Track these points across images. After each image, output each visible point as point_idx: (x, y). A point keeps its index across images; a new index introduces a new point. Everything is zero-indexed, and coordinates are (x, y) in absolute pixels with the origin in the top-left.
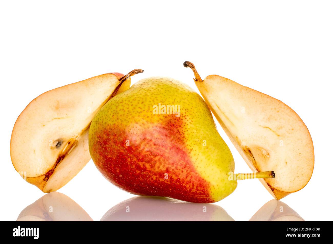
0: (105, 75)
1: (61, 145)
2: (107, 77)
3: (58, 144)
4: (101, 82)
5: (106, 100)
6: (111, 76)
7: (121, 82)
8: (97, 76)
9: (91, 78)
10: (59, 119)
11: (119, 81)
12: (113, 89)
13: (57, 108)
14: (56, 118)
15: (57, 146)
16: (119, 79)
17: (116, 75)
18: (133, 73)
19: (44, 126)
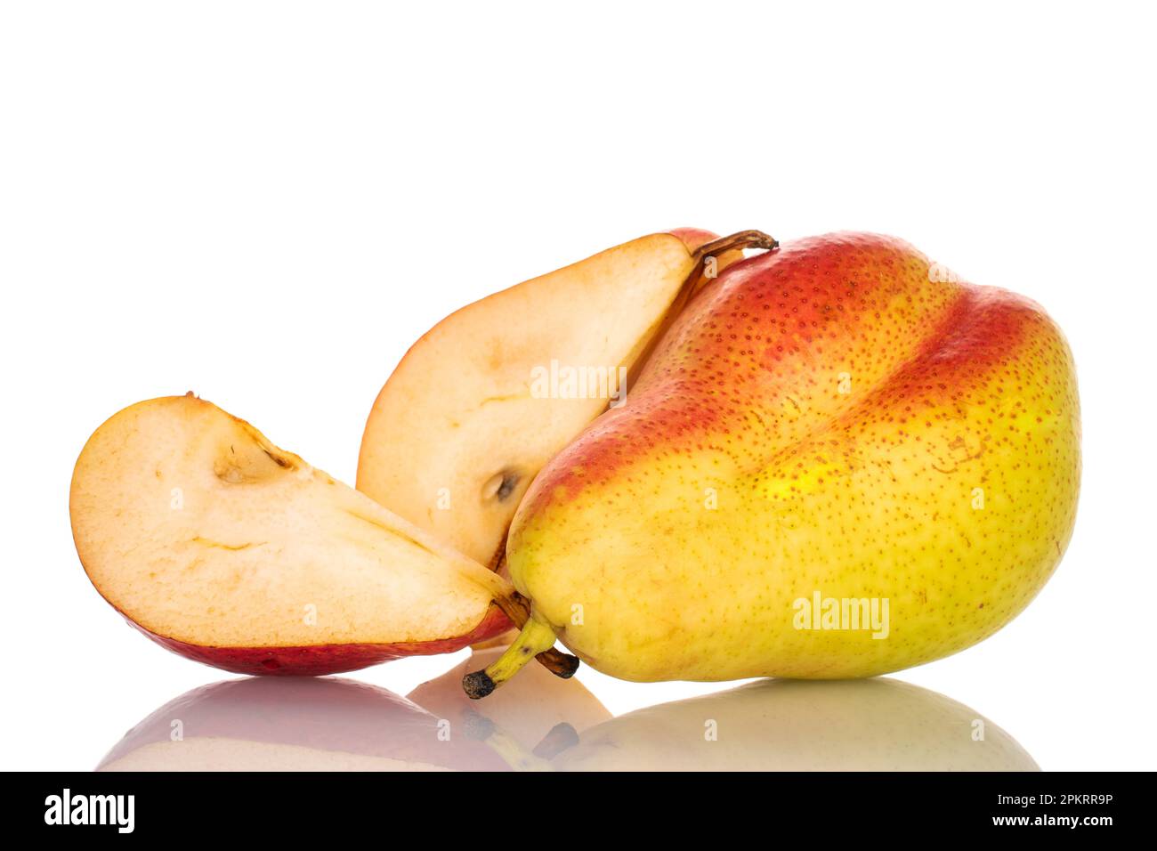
0: (644, 242)
1: (511, 489)
2: (650, 246)
3: (503, 486)
4: (634, 265)
5: (652, 327)
6: (665, 244)
7: (698, 261)
8: (618, 247)
9: (599, 256)
10: (502, 399)
11: (691, 260)
12: (674, 285)
13: (496, 363)
14: (492, 399)
15: (499, 492)
16: (692, 251)
17: (680, 236)
18: (739, 239)
19: (456, 425)
